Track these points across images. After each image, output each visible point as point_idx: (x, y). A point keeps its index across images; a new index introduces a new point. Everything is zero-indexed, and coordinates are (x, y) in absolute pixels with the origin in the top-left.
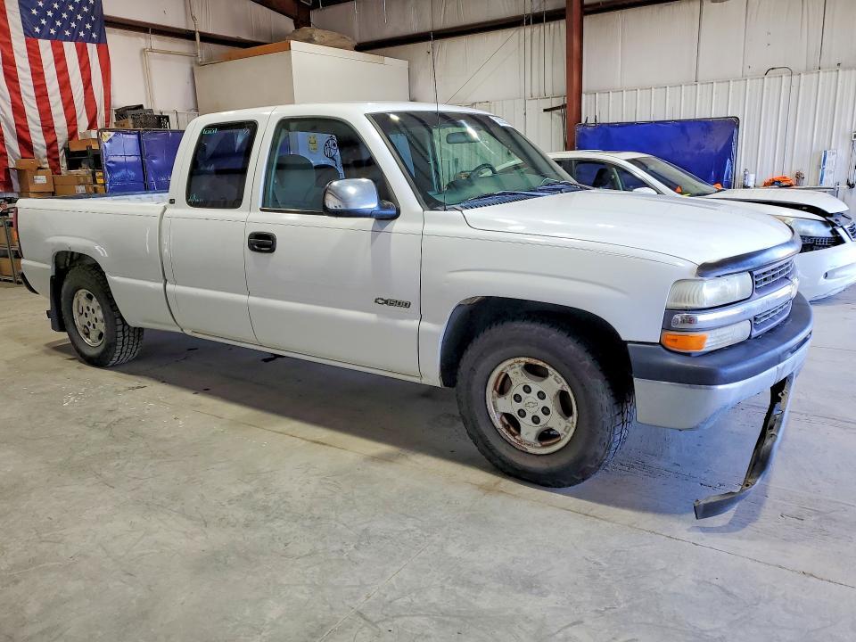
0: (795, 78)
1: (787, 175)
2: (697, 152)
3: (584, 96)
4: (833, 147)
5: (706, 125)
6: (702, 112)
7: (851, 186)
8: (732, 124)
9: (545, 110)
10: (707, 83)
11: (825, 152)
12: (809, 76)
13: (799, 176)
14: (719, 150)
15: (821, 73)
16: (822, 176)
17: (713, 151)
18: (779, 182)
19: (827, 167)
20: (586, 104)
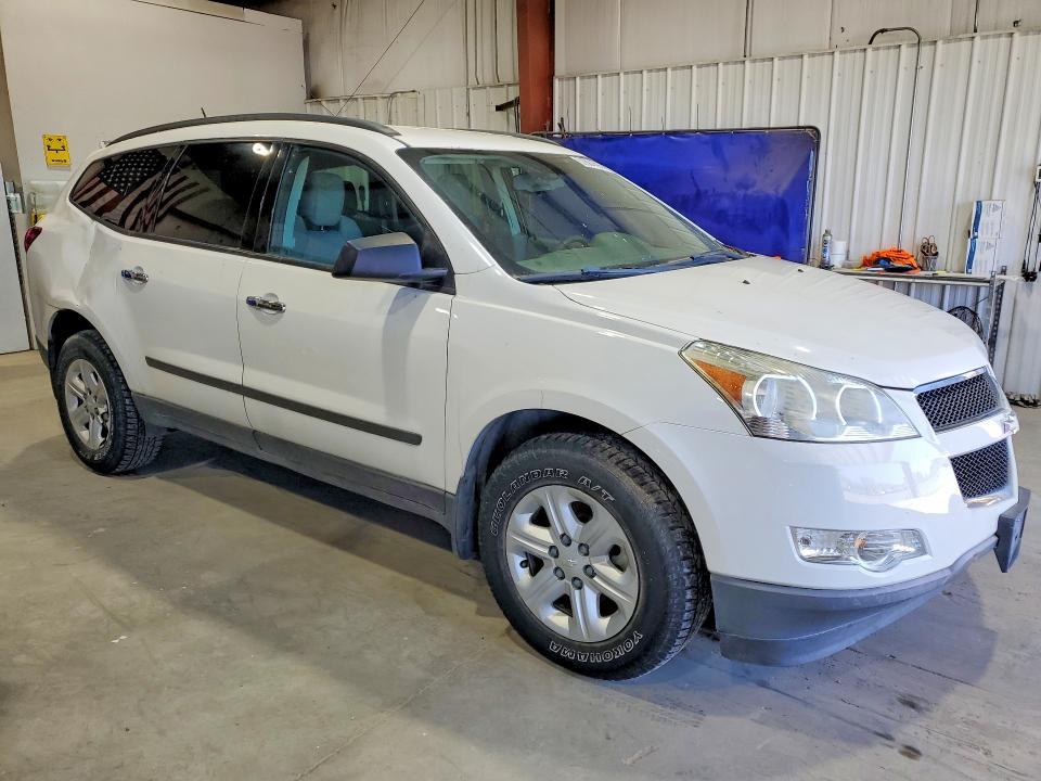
0: (926, 50)
1: (907, 247)
2: (741, 193)
3: (557, 83)
4: (996, 194)
5: (758, 141)
6: (752, 117)
7: (1029, 276)
8: (807, 140)
9: (499, 108)
10: (763, 60)
11: (979, 203)
12: (952, 45)
13: (928, 251)
14: (781, 191)
15: (977, 40)
16: (972, 253)
17: (771, 191)
18: (888, 260)
19: (983, 235)
20: (561, 98)
